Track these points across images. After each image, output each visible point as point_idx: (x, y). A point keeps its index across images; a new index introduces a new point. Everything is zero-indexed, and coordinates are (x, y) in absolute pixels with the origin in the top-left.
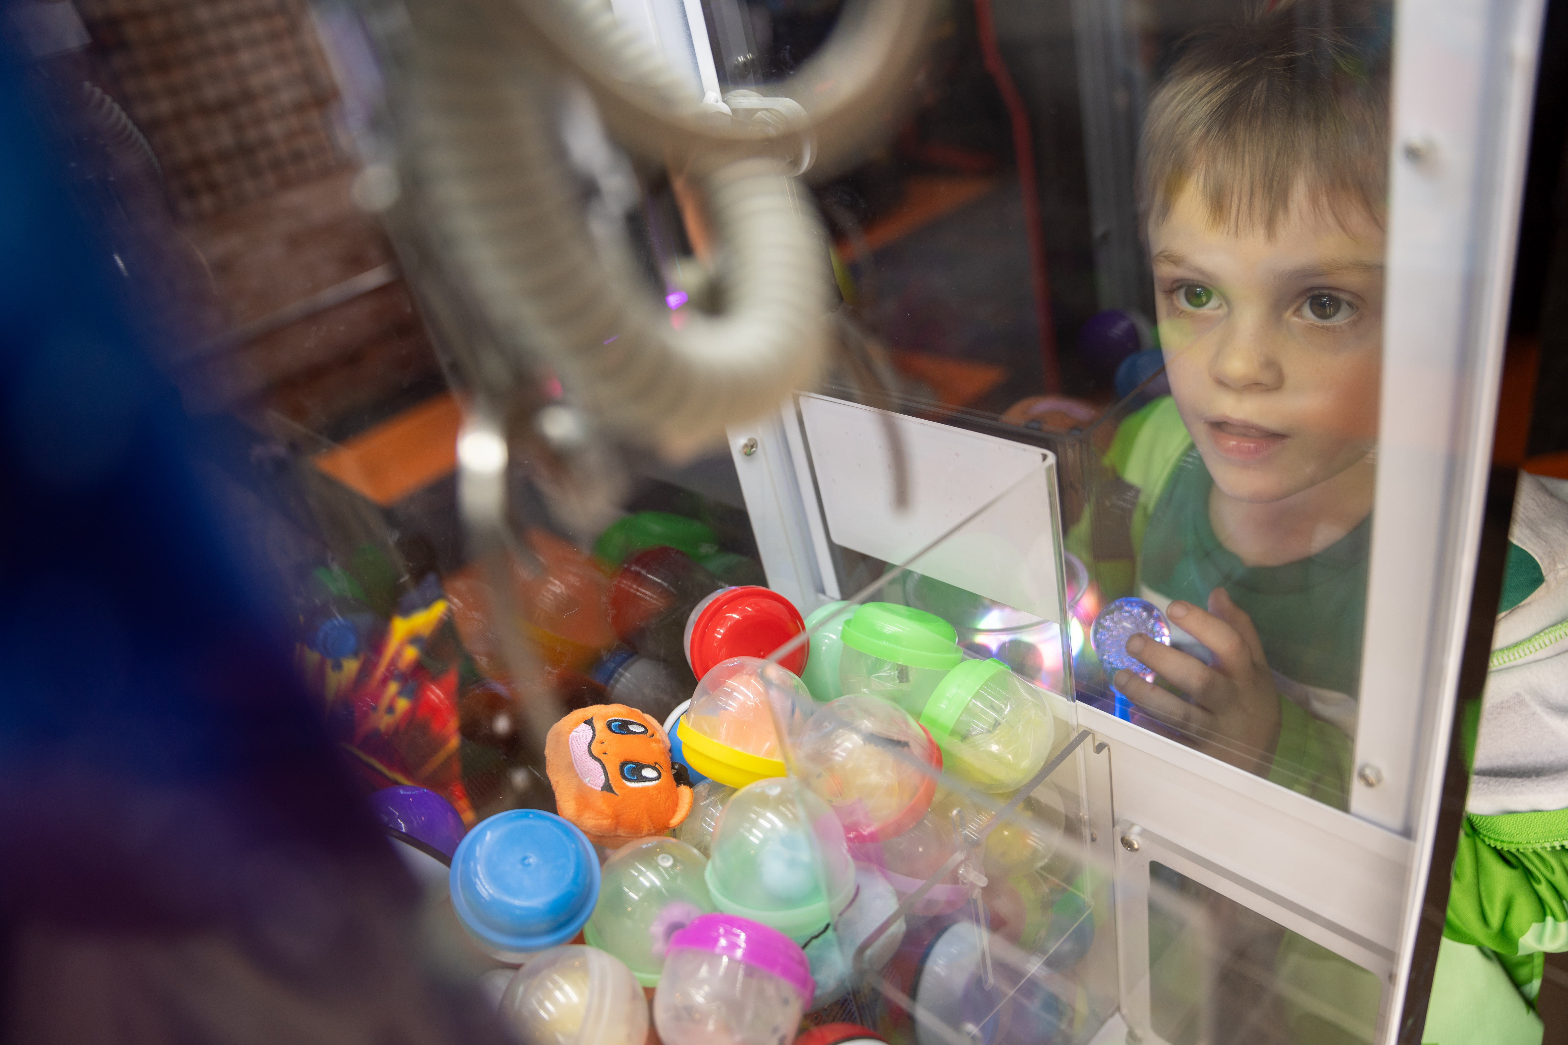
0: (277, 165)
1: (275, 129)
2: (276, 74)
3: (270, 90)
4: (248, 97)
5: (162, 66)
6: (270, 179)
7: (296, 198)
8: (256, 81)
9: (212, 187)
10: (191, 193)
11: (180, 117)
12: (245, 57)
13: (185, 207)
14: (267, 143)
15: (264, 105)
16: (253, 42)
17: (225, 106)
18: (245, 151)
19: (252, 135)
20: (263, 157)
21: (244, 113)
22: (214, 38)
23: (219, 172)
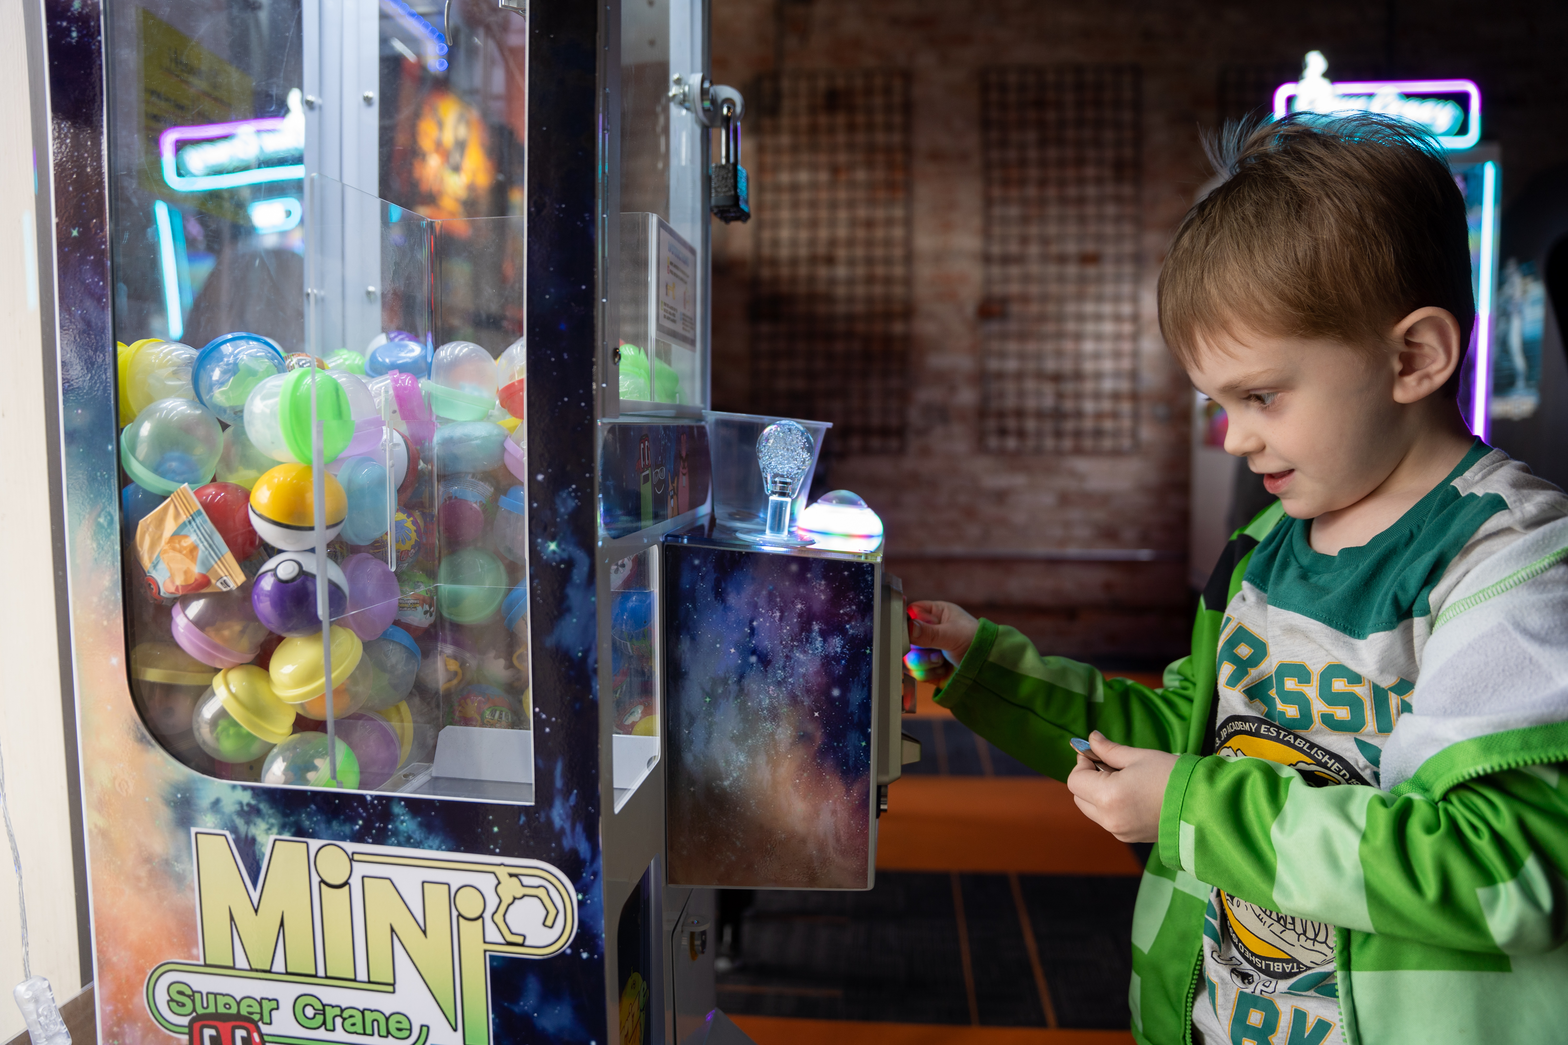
0: (1078, 434)
1: (1089, 406)
2: (1108, 365)
3: (1098, 376)
4: (1078, 376)
5: (1022, 337)
6: (1068, 443)
7: (1082, 465)
8: (1089, 366)
9: (1021, 434)
10: (1003, 432)
11: (1020, 376)
12: (1089, 346)
13: (993, 442)
14: (1079, 414)
15: (1089, 386)
16: (1099, 337)
17: (1057, 378)
18: (1058, 415)
19: (1069, 405)
20: (1069, 425)
21: (1069, 387)
22: (1071, 326)
23: (1031, 425)
